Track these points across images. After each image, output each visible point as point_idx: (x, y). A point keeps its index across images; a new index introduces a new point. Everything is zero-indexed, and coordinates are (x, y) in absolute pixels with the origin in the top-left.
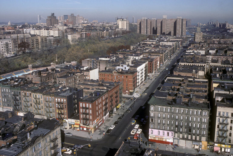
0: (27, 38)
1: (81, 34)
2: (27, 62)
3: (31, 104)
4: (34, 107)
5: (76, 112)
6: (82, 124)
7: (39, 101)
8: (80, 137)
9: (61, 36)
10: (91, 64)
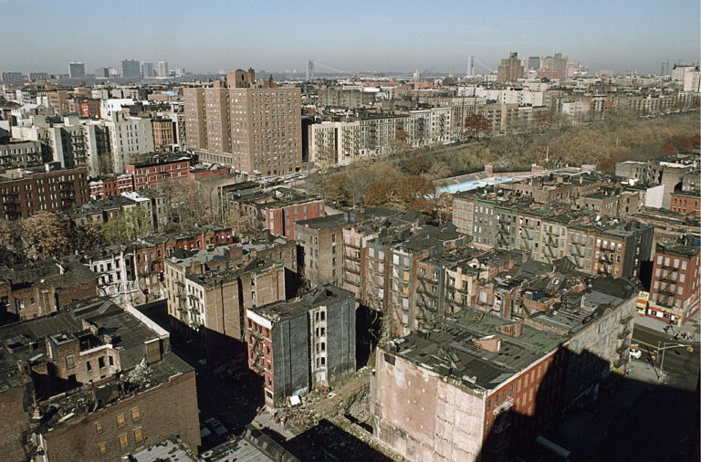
0: (480, 108)
1: (591, 104)
2: (482, 158)
3: (537, 245)
4: (543, 251)
5: (635, 275)
6: (655, 303)
7: (557, 240)
8: (650, 330)
9: (547, 105)
10: (638, 174)
